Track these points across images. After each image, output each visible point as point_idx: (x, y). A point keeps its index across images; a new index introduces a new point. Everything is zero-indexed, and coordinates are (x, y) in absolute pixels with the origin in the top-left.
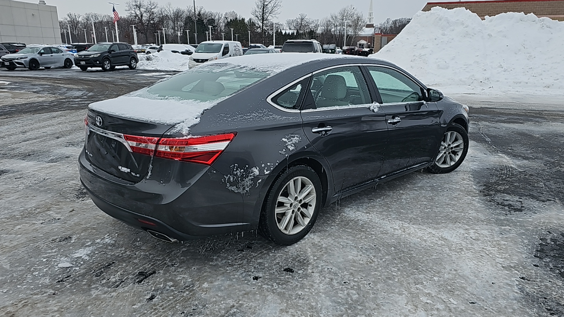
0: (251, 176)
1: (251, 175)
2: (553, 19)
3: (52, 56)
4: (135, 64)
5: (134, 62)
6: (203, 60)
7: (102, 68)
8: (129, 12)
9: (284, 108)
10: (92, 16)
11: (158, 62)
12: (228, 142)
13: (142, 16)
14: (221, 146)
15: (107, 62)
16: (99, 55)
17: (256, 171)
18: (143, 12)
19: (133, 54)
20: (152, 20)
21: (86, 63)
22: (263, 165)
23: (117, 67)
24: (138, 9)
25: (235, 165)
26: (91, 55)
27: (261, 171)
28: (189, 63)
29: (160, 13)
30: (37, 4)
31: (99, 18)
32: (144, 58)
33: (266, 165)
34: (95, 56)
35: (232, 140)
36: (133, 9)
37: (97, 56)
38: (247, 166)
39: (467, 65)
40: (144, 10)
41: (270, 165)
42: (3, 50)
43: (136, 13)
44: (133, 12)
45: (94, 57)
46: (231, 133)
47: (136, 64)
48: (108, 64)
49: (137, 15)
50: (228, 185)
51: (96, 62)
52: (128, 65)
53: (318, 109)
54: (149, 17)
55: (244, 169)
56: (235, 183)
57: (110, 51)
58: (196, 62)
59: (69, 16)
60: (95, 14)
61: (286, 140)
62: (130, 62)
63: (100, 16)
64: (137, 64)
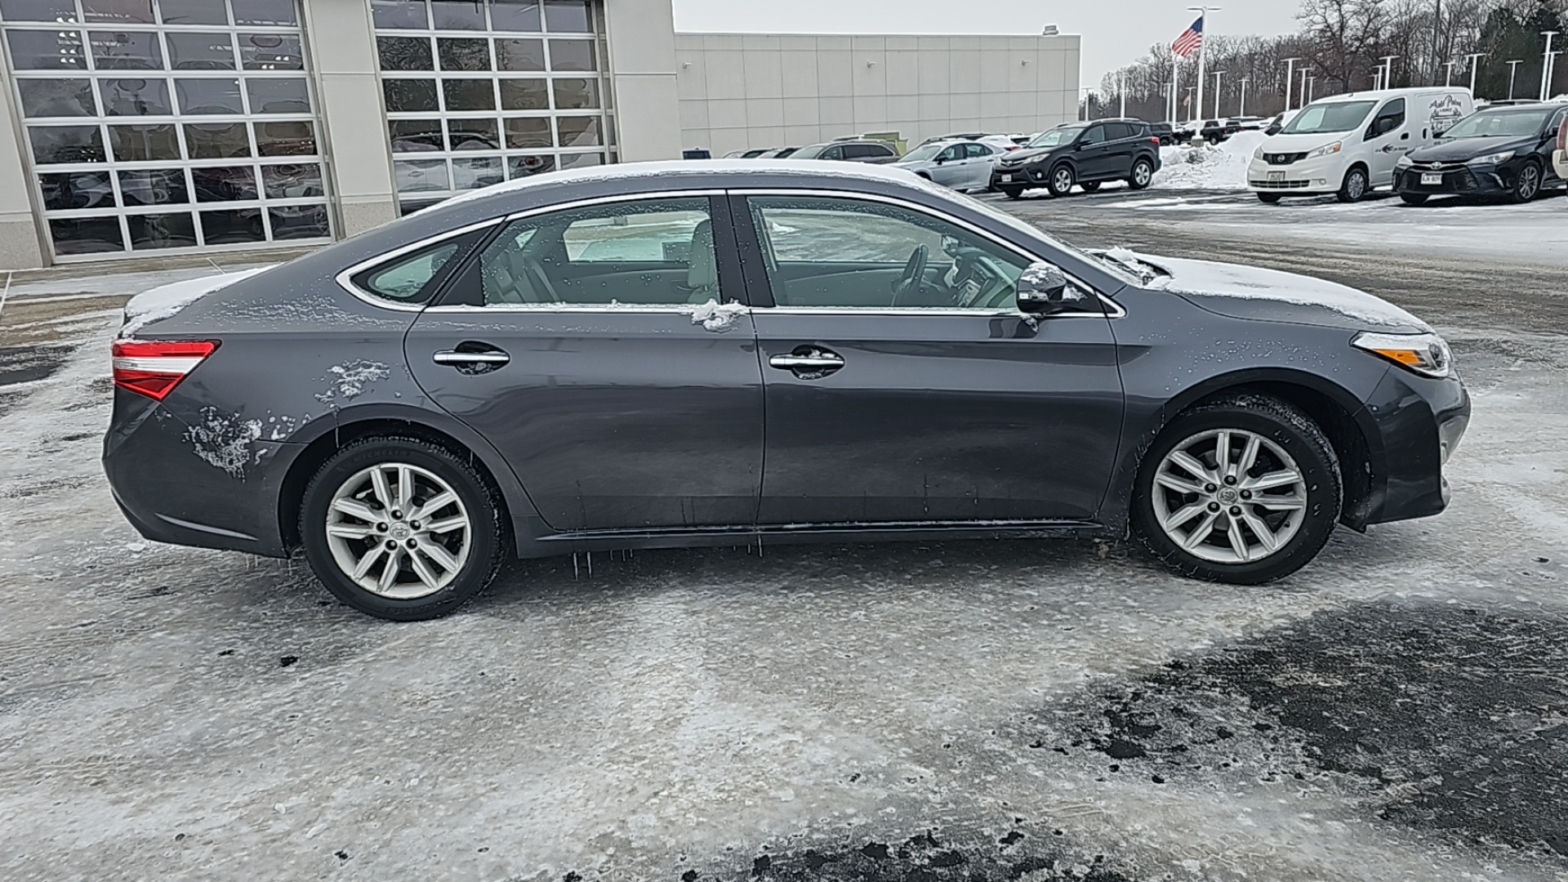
0: (244, 438)
1: (245, 435)
3: (963, 164)
4: (1147, 174)
5: (1146, 171)
6: (1291, 154)
7: (1049, 190)
8: (1305, 20)
9: (383, 297)
10: (1212, 45)
11: (1216, 165)
12: (199, 359)
13: (1342, 28)
14: (183, 365)
15: (1065, 173)
16: (1045, 156)
17: (255, 429)
18: (1347, 16)
19: (1145, 147)
20: (1372, 35)
21: (1013, 180)
22: (272, 419)
23: (1104, 185)
24: (1336, 7)
25: (211, 408)
26: (1025, 158)
27: (266, 430)
28: (1250, 168)
29: (1403, 10)
30: (1038, 37)
31: (1229, 47)
32: (1183, 155)
33: (279, 421)
34: (1036, 160)
35: (207, 357)
36: (1321, 11)
37: (1041, 159)
38: (237, 415)
40: (1352, 8)
41: (287, 421)
42: (892, 154)
43: (1326, 21)
44: (1318, 18)
45: (1032, 163)
46: (206, 341)
47: (1151, 174)
48: (1066, 178)
49: (1328, 26)
50: (198, 446)
51: (1036, 174)
52: (1125, 179)
53: (491, 308)
54: (1366, 27)
55: (230, 421)
56: (211, 446)
57: (1077, 145)
58: (1270, 163)
59: (1154, 52)
60: (1221, 38)
61: (342, 371)
62: (1133, 169)
63: (1232, 41)
64: (1154, 175)
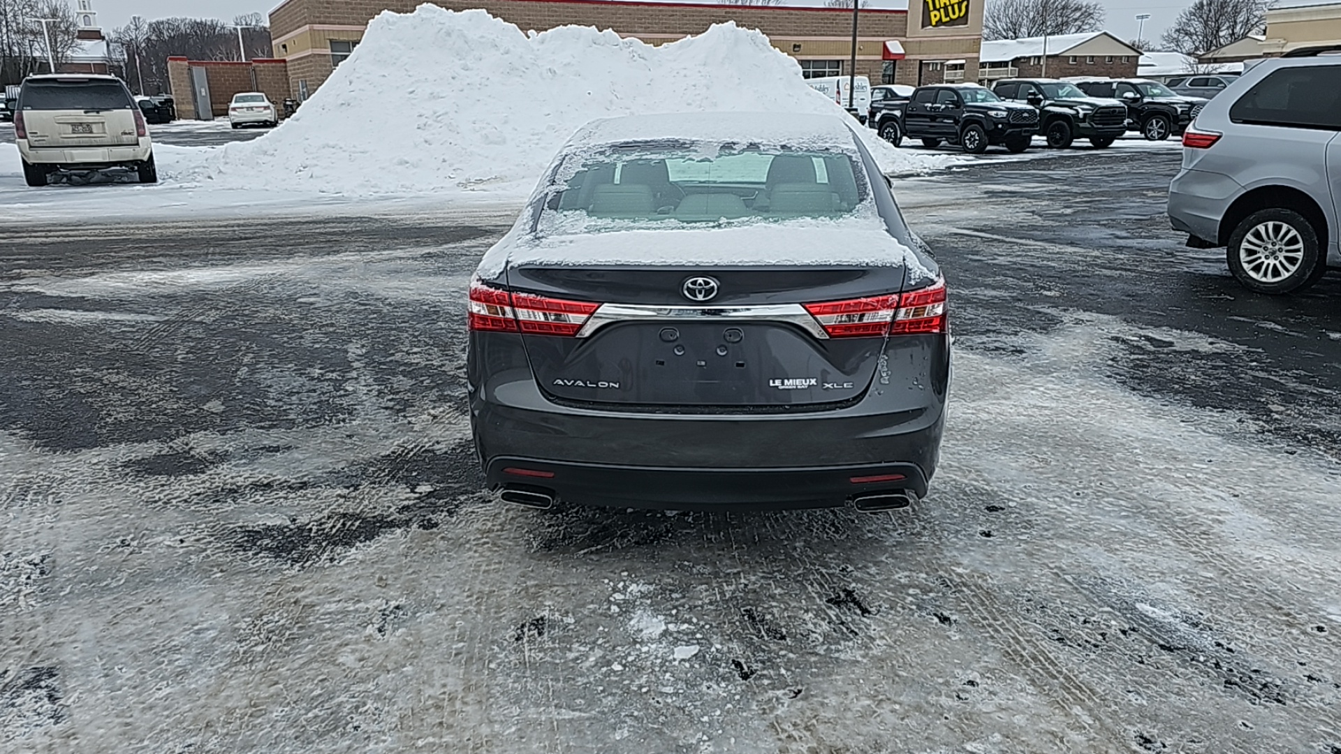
2: (645, 41)
39: (537, 134)
